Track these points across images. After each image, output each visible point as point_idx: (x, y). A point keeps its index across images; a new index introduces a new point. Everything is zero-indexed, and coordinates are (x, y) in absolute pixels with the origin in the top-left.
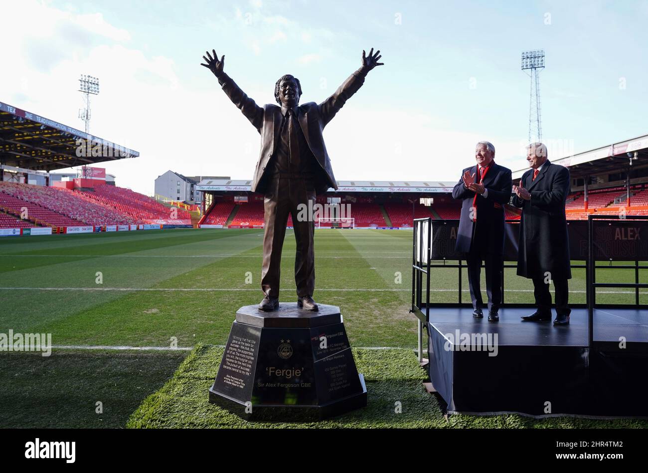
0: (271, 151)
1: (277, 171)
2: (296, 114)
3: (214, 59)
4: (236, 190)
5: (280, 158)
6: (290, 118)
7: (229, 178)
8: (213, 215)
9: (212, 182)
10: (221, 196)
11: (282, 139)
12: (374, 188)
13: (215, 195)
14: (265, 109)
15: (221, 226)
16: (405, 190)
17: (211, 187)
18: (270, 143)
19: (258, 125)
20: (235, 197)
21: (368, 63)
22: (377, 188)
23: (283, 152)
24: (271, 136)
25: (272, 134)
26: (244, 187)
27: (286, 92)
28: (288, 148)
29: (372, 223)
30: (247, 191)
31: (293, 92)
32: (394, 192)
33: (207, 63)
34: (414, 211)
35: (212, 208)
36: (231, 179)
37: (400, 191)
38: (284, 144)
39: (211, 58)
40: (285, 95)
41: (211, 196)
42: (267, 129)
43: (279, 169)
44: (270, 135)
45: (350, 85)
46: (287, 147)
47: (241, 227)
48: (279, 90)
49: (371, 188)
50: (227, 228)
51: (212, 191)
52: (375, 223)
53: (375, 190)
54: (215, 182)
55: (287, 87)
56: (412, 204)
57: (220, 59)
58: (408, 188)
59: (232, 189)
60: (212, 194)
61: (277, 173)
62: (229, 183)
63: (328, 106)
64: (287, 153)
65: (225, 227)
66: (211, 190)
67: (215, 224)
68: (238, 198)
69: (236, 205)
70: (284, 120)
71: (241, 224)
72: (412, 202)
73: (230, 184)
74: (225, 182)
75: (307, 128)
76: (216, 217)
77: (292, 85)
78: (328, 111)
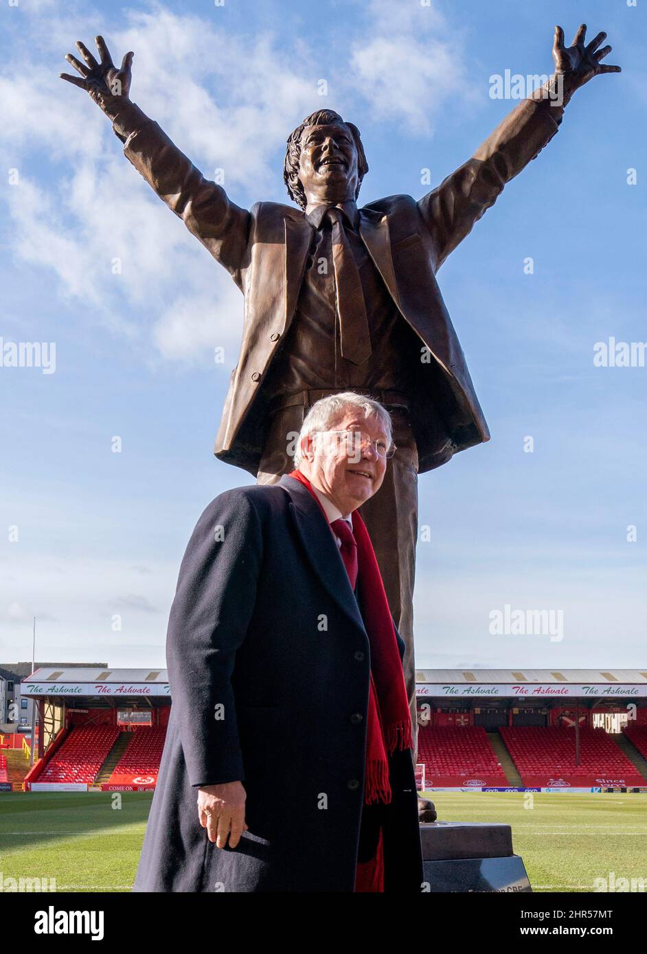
0: (278, 325)
1: (298, 381)
2: (352, 221)
3: (100, 62)
4: (122, 694)
5: (306, 344)
6: (337, 230)
7: (104, 666)
8: (64, 759)
9: (61, 673)
10: (85, 711)
11: (314, 289)
12: (475, 688)
13: (68, 707)
14: (255, 215)
15: (82, 787)
16: (555, 692)
17: (59, 686)
18: (275, 301)
19: (235, 259)
20: (119, 715)
21: (574, 63)
22: (483, 687)
23: (316, 326)
24: (279, 284)
25: (280, 277)
26: (142, 687)
27: (323, 157)
28: (332, 314)
29: (471, 777)
30: (150, 698)
31: (342, 157)
32: (526, 698)
33: (78, 74)
34: (578, 746)
35: (61, 742)
36: (110, 667)
37: (540, 695)
38: (320, 302)
39: (92, 60)
40: (317, 166)
41: (58, 710)
42: (265, 263)
43: (304, 377)
44: (274, 280)
45: (517, 131)
46: (327, 309)
47: (135, 788)
48: (298, 156)
49: (467, 687)
50: (99, 789)
51: (61, 697)
52: (479, 778)
53: (478, 691)
54: (67, 675)
55: (323, 140)
56: (573, 728)
57: (118, 65)
58: (560, 687)
59: (113, 691)
60: (61, 706)
61: (300, 391)
62: (105, 675)
63: (452, 197)
64: (330, 328)
65: (92, 789)
66: (58, 694)
67: (68, 780)
68: (126, 715)
69: (122, 733)
70: (315, 239)
71: (135, 781)
72: (572, 723)
73: (108, 680)
74: (94, 675)
75: (388, 255)
76: (72, 763)
77: (338, 137)
78: (452, 211)
